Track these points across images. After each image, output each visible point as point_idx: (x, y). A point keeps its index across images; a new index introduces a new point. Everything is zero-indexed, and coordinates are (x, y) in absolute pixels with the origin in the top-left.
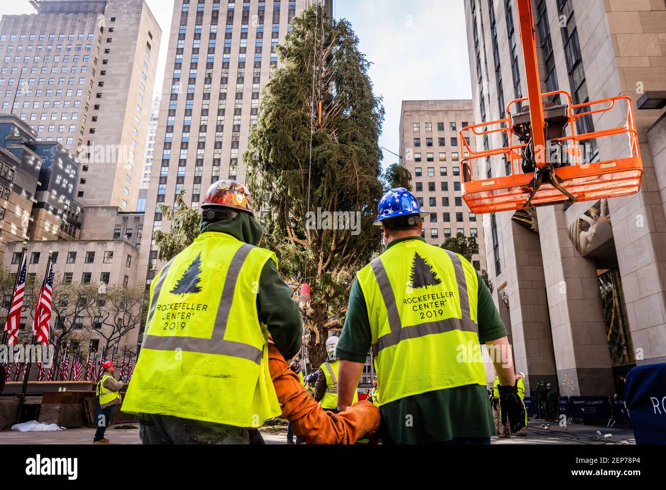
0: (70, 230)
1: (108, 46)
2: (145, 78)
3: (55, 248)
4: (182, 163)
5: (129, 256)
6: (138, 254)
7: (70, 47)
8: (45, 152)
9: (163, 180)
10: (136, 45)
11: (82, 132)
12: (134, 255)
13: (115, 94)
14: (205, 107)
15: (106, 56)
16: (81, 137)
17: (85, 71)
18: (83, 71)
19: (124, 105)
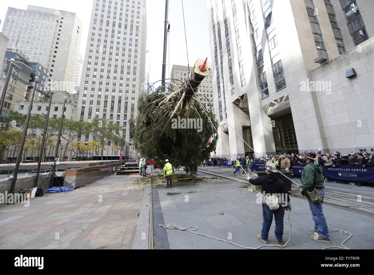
0: (45, 99)
1: (60, 28)
2: (76, 44)
3: (40, 104)
4: (95, 76)
5: (73, 109)
6: (77, 109)
7: (43, 26)
8: (33, 66)
9: (87, 82)
10: (72, 30)
11: (49, 61)
12: (75, 109)
13: (64, 48)
14: (104, 57)
15: (59, 33)
16: (48, 63)
17: (50, 37)
18: (49, 37)
19: (68, 53)
